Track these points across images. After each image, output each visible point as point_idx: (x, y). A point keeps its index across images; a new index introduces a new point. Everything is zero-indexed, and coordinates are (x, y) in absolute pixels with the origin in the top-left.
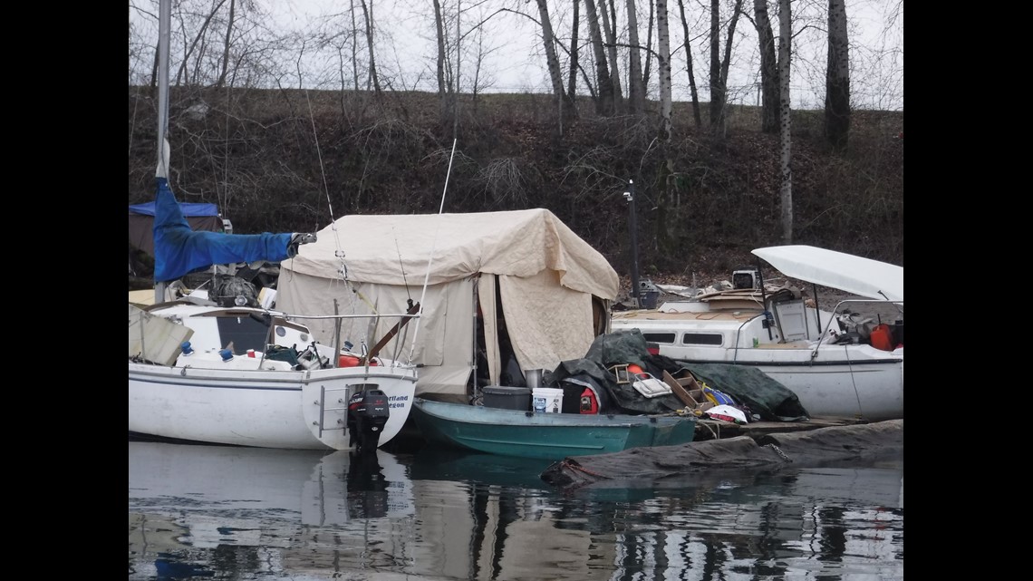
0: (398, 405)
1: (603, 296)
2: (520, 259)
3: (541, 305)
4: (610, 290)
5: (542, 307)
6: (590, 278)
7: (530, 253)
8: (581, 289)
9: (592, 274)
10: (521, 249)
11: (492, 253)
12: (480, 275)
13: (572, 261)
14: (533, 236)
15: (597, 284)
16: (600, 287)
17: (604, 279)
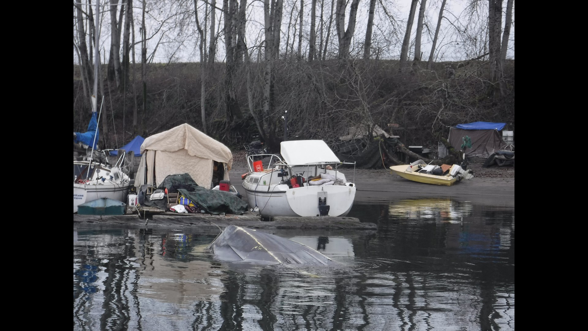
0: (79, 198)
1: (219, 161)
2: (169, 144)
3: (183, 164)
4: (224, 158)
5: (184, 165)
6: (211, 153)
7: (174, 142)
8: (206, 157)
9: (213, 152)
10: (170, 140)
11: (153, 142)
12: (147, 150)
13: (200, 145)
14: (176, 135)
15: (216, 156)
16: (218, 157)
17: (219, 153)
